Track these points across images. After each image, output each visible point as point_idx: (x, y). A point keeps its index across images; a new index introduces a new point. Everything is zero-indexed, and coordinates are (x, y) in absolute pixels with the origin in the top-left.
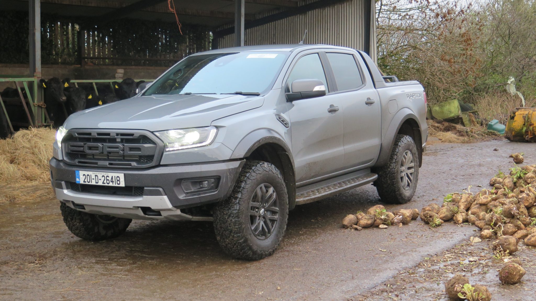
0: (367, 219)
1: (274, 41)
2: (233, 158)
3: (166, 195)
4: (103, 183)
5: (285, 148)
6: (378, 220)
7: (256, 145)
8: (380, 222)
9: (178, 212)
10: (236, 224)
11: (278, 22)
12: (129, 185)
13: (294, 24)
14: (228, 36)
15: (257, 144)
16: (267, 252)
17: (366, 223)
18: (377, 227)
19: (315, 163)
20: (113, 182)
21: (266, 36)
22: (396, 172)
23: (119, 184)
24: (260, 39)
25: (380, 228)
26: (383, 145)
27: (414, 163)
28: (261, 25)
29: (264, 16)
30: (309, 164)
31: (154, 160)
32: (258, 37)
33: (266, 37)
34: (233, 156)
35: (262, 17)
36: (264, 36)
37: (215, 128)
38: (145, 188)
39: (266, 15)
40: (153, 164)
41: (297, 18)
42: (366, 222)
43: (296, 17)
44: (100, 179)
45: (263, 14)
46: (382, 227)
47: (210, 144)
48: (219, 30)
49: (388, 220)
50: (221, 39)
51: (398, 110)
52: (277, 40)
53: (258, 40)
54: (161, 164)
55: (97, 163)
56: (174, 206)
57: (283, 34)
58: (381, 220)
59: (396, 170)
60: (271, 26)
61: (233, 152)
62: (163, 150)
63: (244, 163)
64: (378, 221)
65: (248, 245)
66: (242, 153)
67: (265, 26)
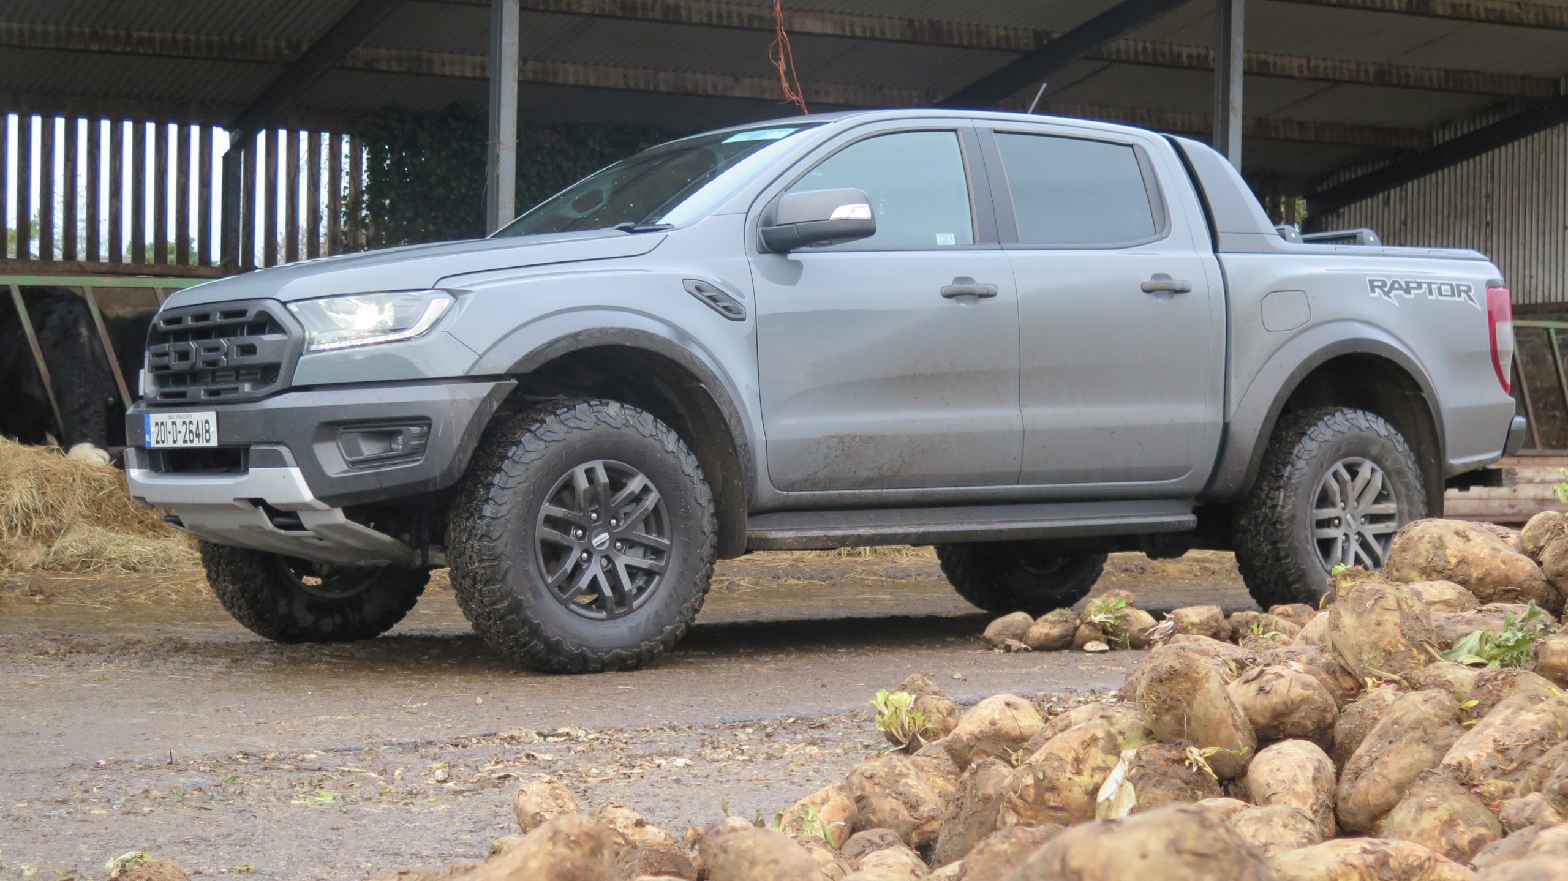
0: (1051, 622)
1: (1489, 218)
2: (474, 373)
3: (298, 466)
4: (185, 441)
5: (695, 371)
6: (1083, 627)
7: (558, 345)
8: (1087, 632)
9: (338, 516)
10: (481, 555)
11: (1502, 153)
12: (225, 442)
13: (1549, 155)
14: (1353, 206)
15: (565, 343)
16: (607, 653)
17: (1046, 635)
18: (1080, 648)
19: (868, 440)
20: (198, 436)
21: (1465, 200)
22: (1285, 517)
23: (208, 441)
24: (1446, 214)
25: (1086, 651)
26: (1233, 428)
27: (1398, 501)
28: (1448, 165)
29: (1459, 134)
30: (841, 439)
31: (280, 376)
32: (1440, 206)
33: (1465, 206)
34: (476, 368)
35: (1453, 137)
36: (1459, 202)
37: (448, 296)
38: (252, 448)
39: (1466, 131)
40: (278, 385)
41: (1558, 136)
42: (1045, 630)
43: (1555, 132)
44: (180, 432)
45: (1456, 129)
46: (1093, 649)
47: (421, 335)
48: (1325, 188)
49: (1126, 631)
50: (1330, 218)
51: (1311, 322)
52: (1495, 214)
53: (1440, 217)
54: (293, 384)
55: (183, 395)
56: (318, 495)
57: (1515, 194)
58: (1091, 628)
59: (1285, 511)
60: (1478, 167)
61: (481, 357)
62: (300, 347)
63: (509, 389)
64: (1084, 630)
65: (526, 621)
66: (502, 362)
67: (1462, 168)
